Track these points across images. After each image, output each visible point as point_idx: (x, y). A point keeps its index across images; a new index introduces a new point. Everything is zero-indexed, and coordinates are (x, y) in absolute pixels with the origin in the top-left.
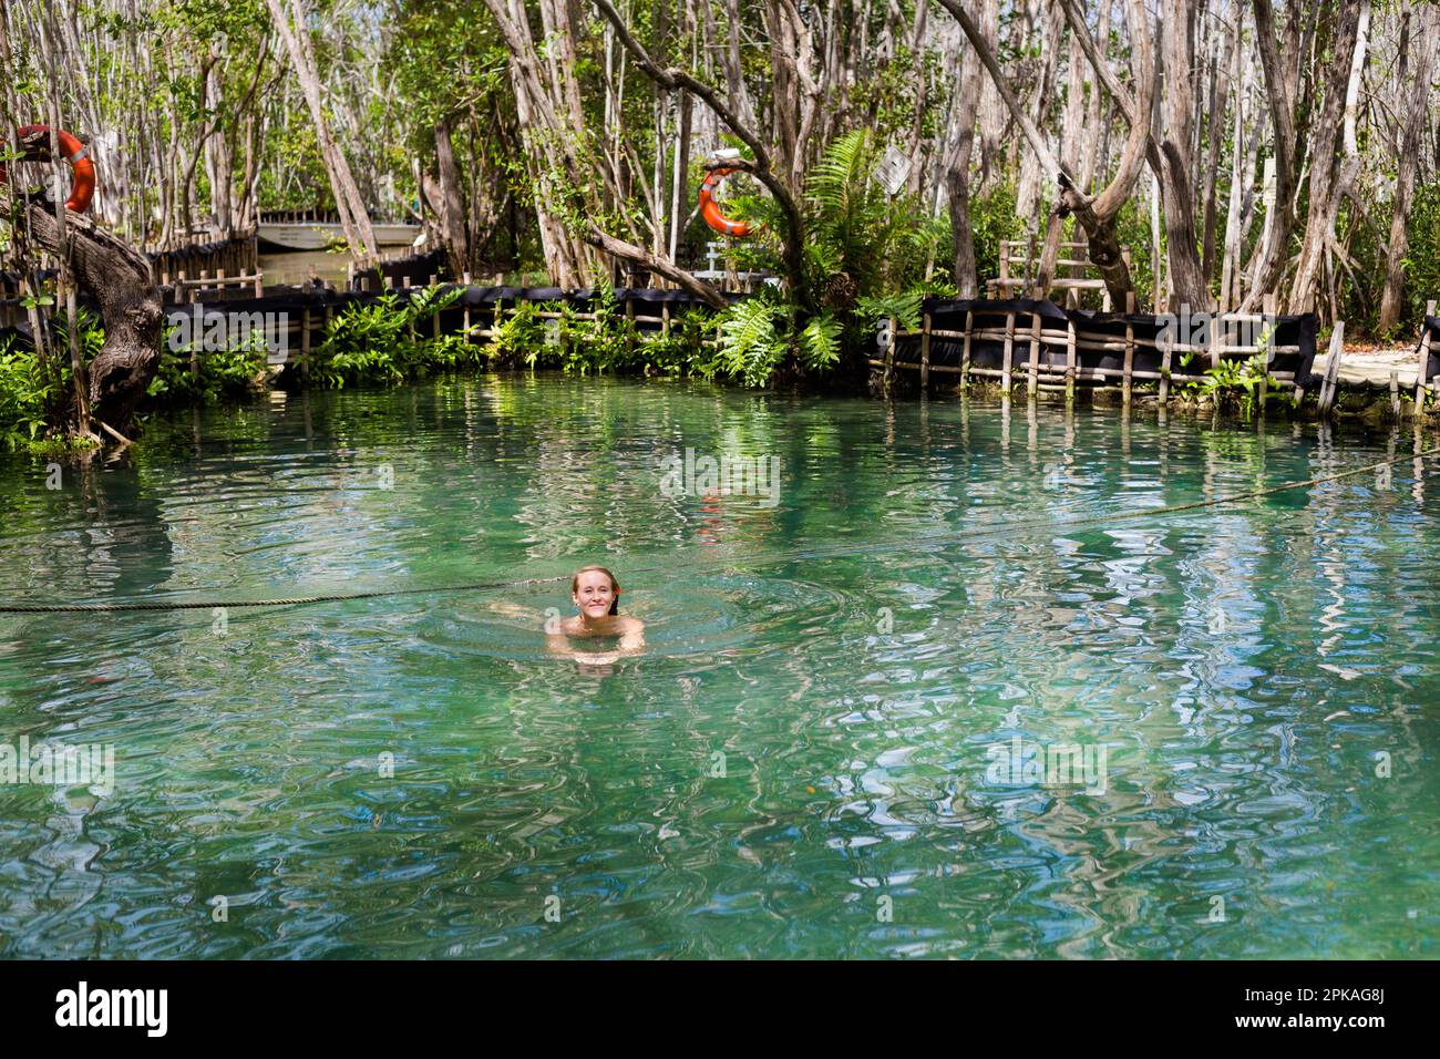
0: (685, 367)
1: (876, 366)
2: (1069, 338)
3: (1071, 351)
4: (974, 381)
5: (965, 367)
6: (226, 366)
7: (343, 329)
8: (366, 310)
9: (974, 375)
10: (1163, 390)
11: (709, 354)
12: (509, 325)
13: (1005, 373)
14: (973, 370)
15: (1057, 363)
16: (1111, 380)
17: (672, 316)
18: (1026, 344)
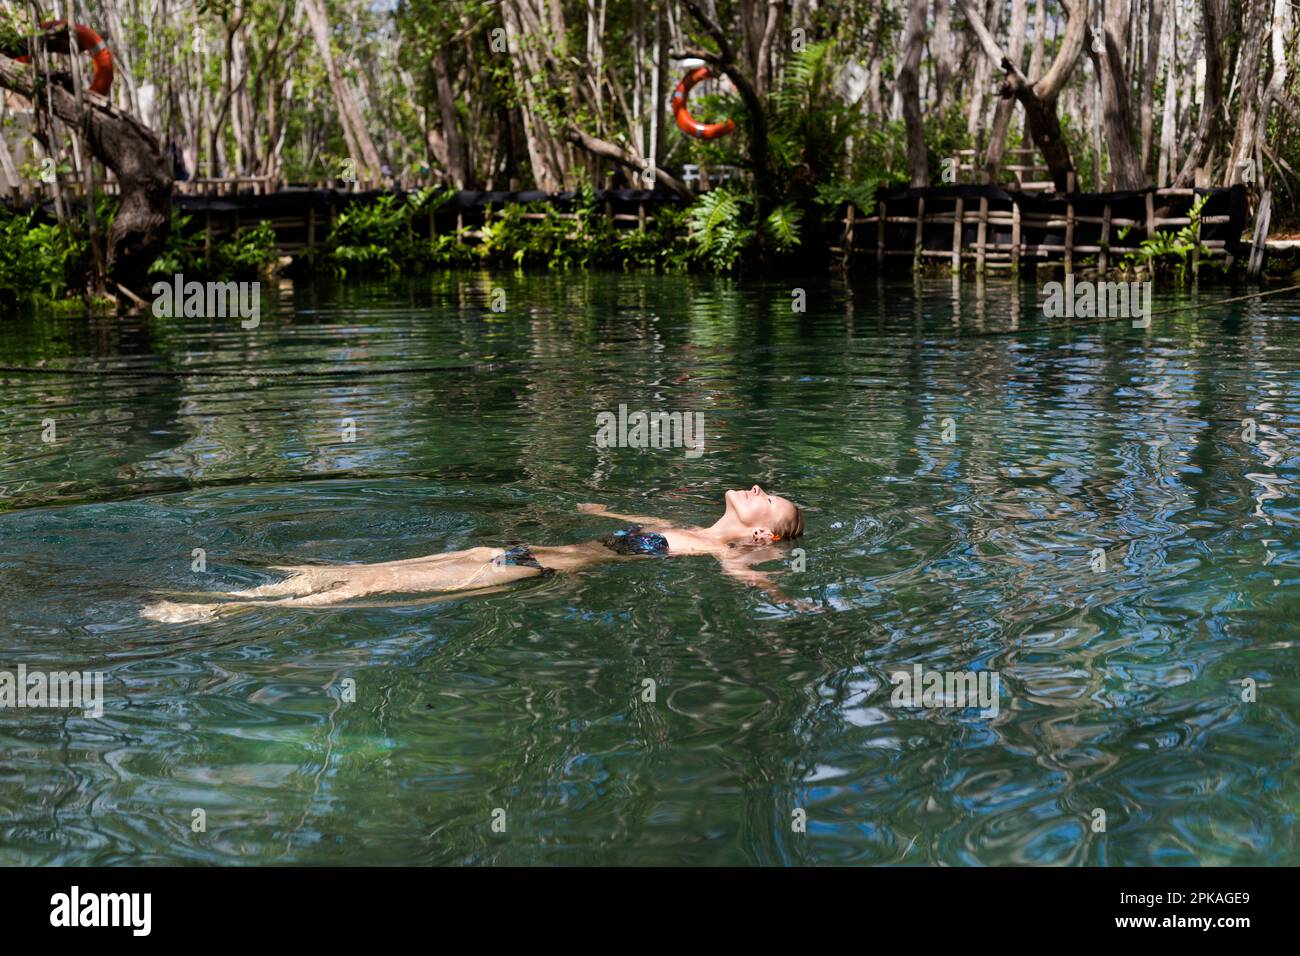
0: (660, 260)
1: (836, 253)
2: (1013, 218)
3: (1016, 230)
4: (926, 262)
5: (917, 250)
6: (238, 254)
7: (345, 225)
8: (367, 209)
9: (926, 257)
10: (1102, 263)
11: (681, 247)
12: (499, 226)
13: (955, 255)
14: (925, 252)
15: (1003, 242)
16: (1053, 256)
17: (647, 214)
18: (974, 226)
